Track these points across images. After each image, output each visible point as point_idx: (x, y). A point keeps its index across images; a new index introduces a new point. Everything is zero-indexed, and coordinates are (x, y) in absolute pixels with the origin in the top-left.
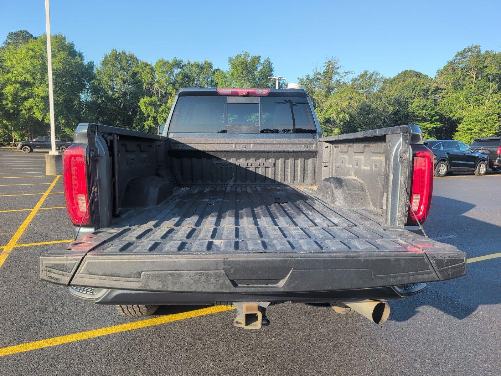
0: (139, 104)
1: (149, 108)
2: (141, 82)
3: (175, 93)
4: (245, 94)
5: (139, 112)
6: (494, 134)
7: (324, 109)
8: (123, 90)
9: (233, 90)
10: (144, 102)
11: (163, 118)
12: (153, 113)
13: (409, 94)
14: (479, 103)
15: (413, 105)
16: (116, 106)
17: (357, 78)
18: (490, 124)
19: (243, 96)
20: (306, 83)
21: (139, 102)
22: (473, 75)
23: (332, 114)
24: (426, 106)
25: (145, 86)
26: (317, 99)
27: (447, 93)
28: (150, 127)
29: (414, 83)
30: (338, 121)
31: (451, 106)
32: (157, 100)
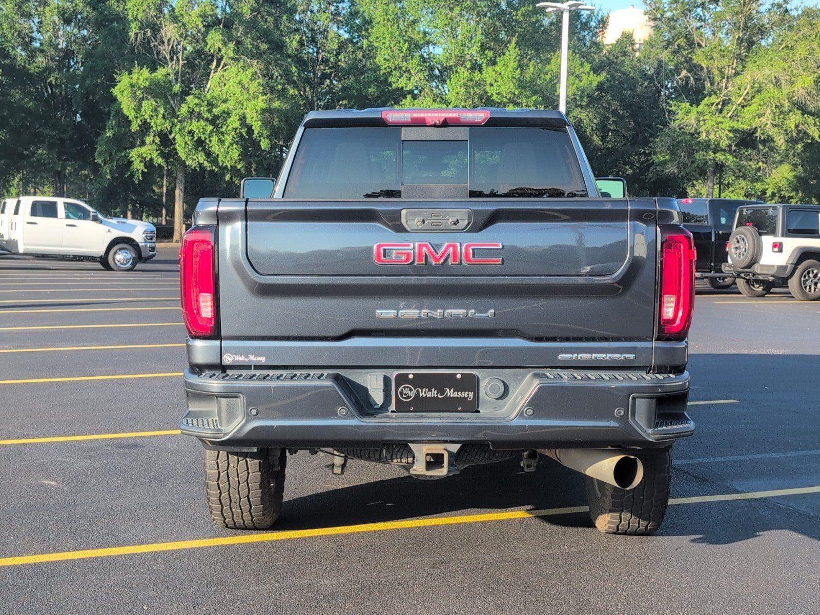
0: (116, 91)
1: (148, 105)
2: (122, 19)
3: (231, 55)
4: (438, 122)
5: (114, 116)
7: (733, 99)
8: (62, 45)
9: (415, 115)
10: (132, 86)
11: (193, 136)
12: (160, 120)
16: (38, 97)
19: (435, 126)
20: (669, 14)
21: (113, 83)
23: (761, 116)
25: (136, 34)
26: (708, 68)
28: (149, 164)
30: (780, 141)
32: (172, 77)
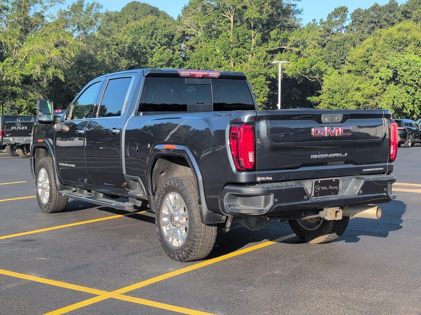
6: (262, 103)
7: (19, 59)
13: (147, 42)
14: (241, 58)
15: (154, 59)
17: (67, 10)
18: (257, 89)
22: (230, 18)
23: (34, 68)
24: (173, 60)
26: (5, 43)
27: (197, 43)
29: (152, 24)
30: (44, 81)
31: (206, 62)
